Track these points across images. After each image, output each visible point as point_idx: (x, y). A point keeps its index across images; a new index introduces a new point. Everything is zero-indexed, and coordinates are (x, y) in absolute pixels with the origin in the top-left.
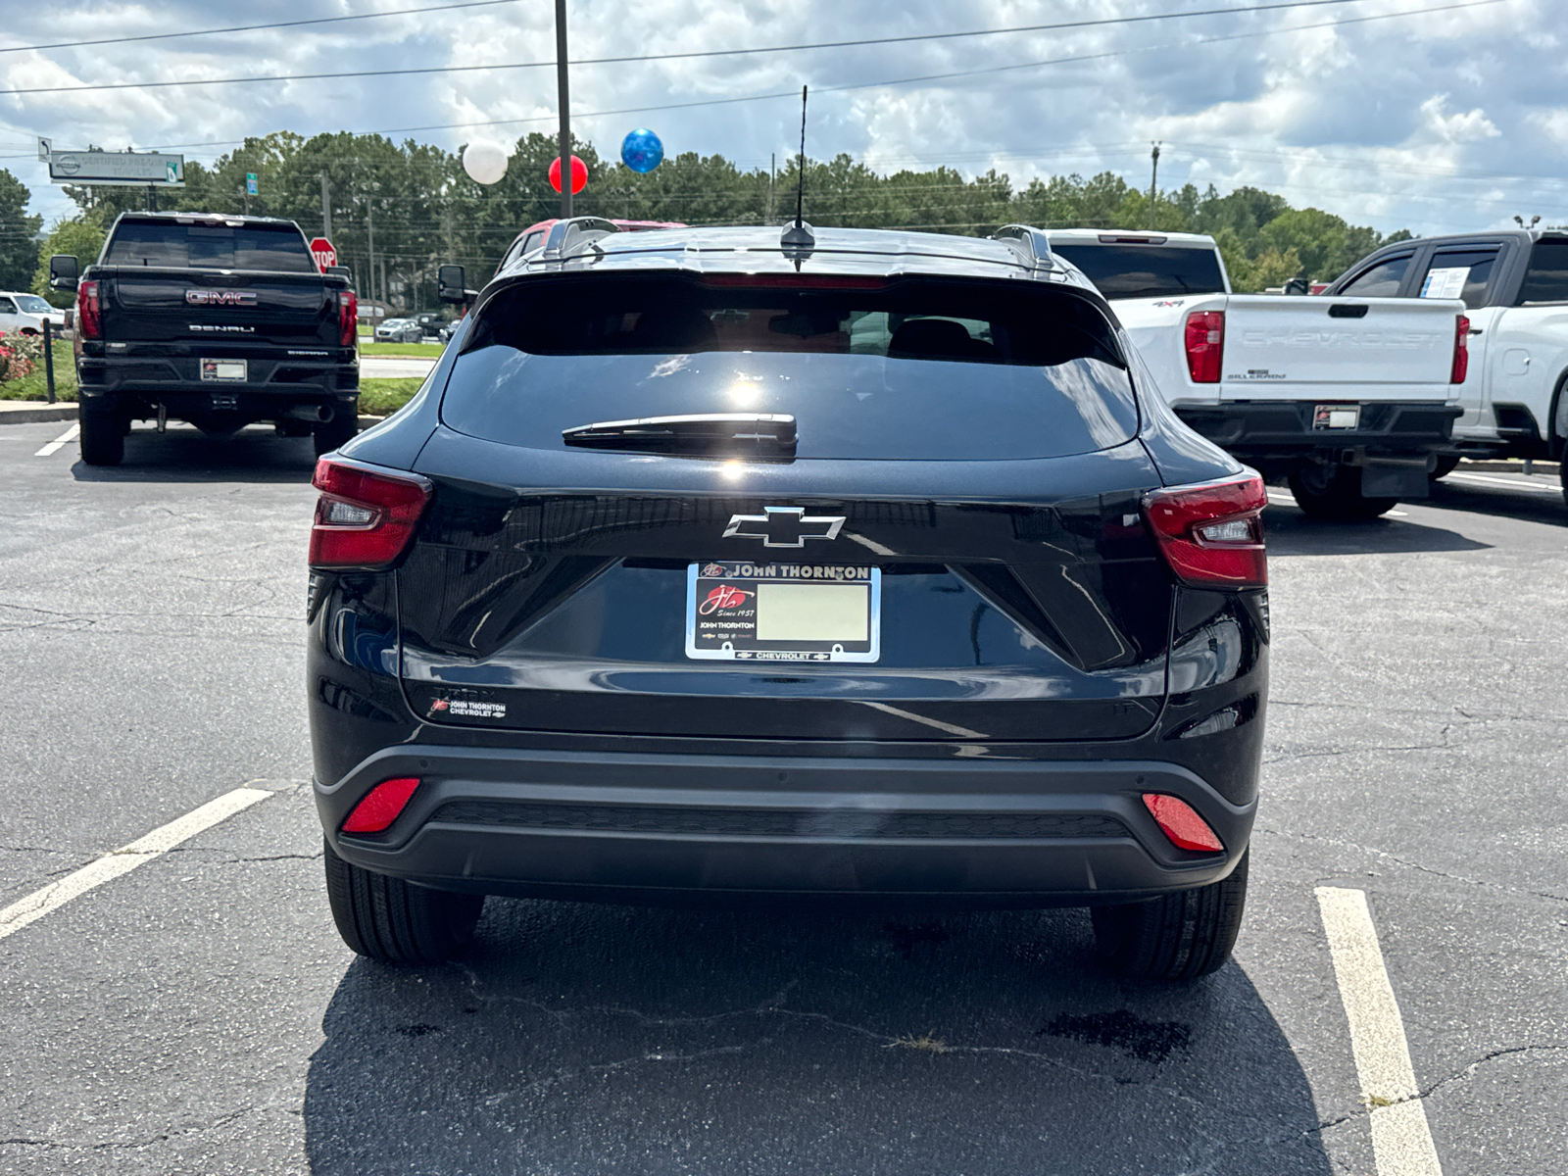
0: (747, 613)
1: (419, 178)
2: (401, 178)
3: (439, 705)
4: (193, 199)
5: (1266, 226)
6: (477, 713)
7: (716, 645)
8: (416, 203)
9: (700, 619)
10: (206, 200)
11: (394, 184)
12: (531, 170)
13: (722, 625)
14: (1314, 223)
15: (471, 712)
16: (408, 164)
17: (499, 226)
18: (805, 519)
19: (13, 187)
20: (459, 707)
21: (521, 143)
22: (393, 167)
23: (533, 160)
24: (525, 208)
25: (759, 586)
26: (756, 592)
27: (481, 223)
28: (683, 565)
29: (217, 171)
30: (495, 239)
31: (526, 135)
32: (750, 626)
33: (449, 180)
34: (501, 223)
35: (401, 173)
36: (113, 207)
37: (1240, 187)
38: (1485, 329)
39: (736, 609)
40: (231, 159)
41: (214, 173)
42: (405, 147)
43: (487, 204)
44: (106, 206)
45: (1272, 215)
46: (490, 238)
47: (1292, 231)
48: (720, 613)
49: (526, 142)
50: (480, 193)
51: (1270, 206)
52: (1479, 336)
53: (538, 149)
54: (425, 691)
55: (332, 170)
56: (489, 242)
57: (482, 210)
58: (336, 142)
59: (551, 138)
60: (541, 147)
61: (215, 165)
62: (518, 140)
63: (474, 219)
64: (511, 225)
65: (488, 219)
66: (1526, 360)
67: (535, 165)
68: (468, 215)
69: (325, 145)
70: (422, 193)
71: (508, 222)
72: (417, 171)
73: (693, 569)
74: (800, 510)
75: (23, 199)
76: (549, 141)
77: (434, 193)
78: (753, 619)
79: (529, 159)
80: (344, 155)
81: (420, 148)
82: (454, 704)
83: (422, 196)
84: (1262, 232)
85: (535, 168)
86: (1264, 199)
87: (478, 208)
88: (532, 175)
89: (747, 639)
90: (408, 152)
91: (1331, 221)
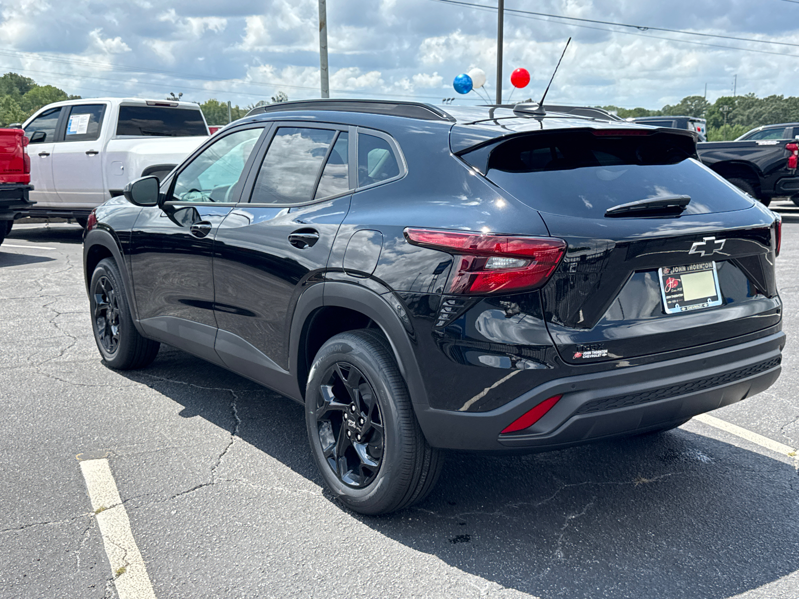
0: (680, 289)
3: (578, 355)
5: (26, 94)
6: (595, 356)
7: (674, 306)
9: (667, 294)
13: (675, 296)
14: (51, 94)
15: (593, 356)
18: (716, 242)
20: (587, 355)
25: (681, 276)
26: (680, 279)
28: (657, 270)
32: (682, 295)
37: (8, 73)
38: (100, 151)
39: (676, 288)
45: (28, 89)
47: (40, 98)
51: (27, 83)
52: (97, 155)
54: (569, 350)
66: (122, 167)
73: (660, 270)
74: (714, 238)
78: (682, 292)
82: (585, 353)
84: (24, 97)
86: (22, 79)
89: (683, 302)
91: (60, 92)
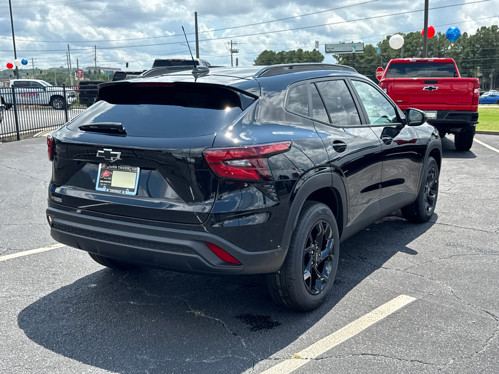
0: (110, 179)
1: (441, 44)
2: (435, 45)
4: (369, 56)
7: (102, 187)
8: (439, 52)
9: (100, 179)
10: (373, 56)
11: (432, 47)
12: (481, 39)
13: (105, 181)
15: (57, 200)
16: (438, 39)
17: (468, 59)
19: (320, 56)
20: (55, 199)
21: (478, 30)
22: (432, 41)
23: (482, 36)
24: (477, 52)
25: (114, 171)
26: (112, 172)
27: (461, 58)
28: (98, 164)
29: (377, 47)
30: (466, 63)
31: (480, 28)
32: (110, 182)
33: (451, 44)
34: (469, 58)
35: (435, 43)
36: (346, 60)
39: (108, 177)
40: (382, 43)
41: (376, 48)
42: (437, 34)
43: (464, 51)
44: (344, 60)
46: (464, 63)
48: (104, 178)
49: (480, 30)
50: (462, 48)
53: (484, 32)
55: (412, 44)
56: (463, 64)
57: (461, 54)
58: (415, 35)
59: (489, 28)
60: (485, 31)
61: (377, 45)
62: (477, 29)
63: (459, 57)
64: (472, 58)
65: (464, 56)
67: (482, 37)
68: (457, 56)
69: (411, 36)
70: (442, 49)
71: (471, 57)
72: (440, 42)
73: (100, 165)
74: (111, 150)
75: (322, 59)
76: (488, 29)
77: (446, 49)
78: (111, 180)
79: (480, 35)
80: (416, 39)
81: (442, 34)
82: (54, 197)
83: (442, 50)
85: (482, 38)
87: (460, 53)
88: (481, 41)
89: (109, 186)
90: (438, 36)
